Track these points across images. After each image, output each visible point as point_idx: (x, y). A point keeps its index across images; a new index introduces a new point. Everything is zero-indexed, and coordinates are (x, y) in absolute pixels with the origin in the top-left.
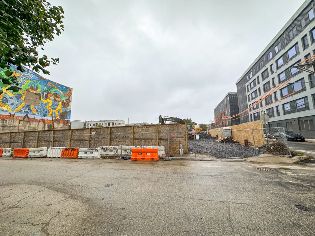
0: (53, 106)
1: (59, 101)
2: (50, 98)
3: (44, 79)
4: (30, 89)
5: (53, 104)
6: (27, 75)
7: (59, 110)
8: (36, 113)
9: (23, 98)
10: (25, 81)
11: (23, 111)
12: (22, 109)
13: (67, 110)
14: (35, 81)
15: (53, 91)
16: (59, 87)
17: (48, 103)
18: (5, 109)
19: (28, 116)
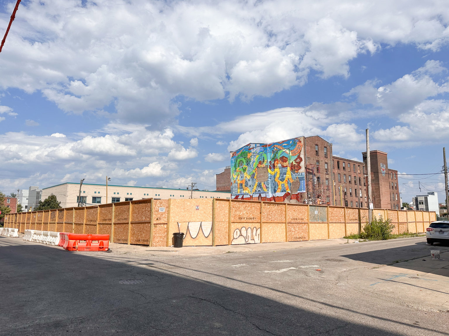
0: (281, 176)
1: (287, 166)
2: (277, 167)
3: (270, 145)
4: (259, 165)
5: (280, 174)
6: (256, 151)
7: (288, 179)
8: (266, 190)
9: (255, 177)
10: (255, 158)
11: (257, 191)
12: (256, 189)
13: (299, 175)
14: (262, 153)
15: (279, 156)
16: (285, 146)
17: (277, 173)
18: (247, 191)
19: (261, 196)
